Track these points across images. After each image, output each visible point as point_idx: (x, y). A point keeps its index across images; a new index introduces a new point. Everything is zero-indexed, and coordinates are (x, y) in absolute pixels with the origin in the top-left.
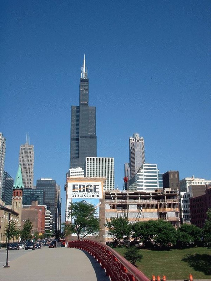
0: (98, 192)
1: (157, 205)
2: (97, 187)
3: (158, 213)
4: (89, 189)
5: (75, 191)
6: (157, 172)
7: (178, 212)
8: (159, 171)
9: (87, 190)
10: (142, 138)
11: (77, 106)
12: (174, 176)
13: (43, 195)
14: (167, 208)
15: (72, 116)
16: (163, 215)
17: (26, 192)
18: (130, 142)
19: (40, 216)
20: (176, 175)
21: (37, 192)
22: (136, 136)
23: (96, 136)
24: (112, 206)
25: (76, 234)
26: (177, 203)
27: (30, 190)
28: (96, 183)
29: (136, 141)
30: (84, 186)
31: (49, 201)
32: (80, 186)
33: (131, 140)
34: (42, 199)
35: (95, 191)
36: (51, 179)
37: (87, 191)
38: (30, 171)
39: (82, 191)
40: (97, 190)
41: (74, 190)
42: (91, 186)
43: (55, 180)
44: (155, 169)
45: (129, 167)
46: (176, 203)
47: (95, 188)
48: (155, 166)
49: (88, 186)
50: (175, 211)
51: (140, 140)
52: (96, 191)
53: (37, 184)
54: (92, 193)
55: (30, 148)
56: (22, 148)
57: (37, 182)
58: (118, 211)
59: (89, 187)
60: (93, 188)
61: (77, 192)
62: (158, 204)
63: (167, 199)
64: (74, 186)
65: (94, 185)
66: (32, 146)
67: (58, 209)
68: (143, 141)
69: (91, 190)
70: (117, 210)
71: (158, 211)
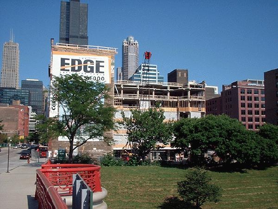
0: (103, 73)
1: (177, 103)
2: (101, 64)
3: (178, 113)
4: (89, 67)
5: (65, 69)
6: (157, 74)
7: (204, 113)
8: (159, 73)
9: (85, 67)
10: (136, 42)
11: (67, 2)
12: (182, 75)
13: (28, 96)
14: (190, 108)
15: (61, 13)
16: (185, 115)
17: (8, 91)
18: (123, 46)
19: (21, 116)
20: (185, 74)
21: (22, 92)
22: (131, 39)
23: (88, 37)
24: (117, 102)
25: (66, 137)
26: (204, 101)
27: (13, 91)
28: (100, 58)
29: (130, 45)
30: (80, 62)
31: (35, 104)
32: (73, 61)
33: (125, 43)
34: (28, 100)
35: (98, 71)
36: (38, 80)
37: (86, 71)
38: (14, 71)
39: (76, 68)
40: (101, 69)
41: (63, 67)
42: (92, 62)
43: (42, 82)
44: (155, 71)
45: (122, 72)
46: (202, 101)
47: (98, 66)
48: (155, 67)
49: (86, 62)
50: (200, 111)
51: (134, 44)
52: (100, 71)
53: (22, 85)
54: (93, 73)
55: (15, 46)
56: (5, 46)
57: (22, 82)
58: (124, 109)
59: (89, 64)
60: (95, 66)
61: (69, 70)
62: (178, 101)
63: (191, 95)
64: (63, 60)
65: (97, 61)
66: (17, 44)
67: (45, 112)
68: (138, 45)
69: (92, 68)
70: (124, 107)
71: (178, 110)
